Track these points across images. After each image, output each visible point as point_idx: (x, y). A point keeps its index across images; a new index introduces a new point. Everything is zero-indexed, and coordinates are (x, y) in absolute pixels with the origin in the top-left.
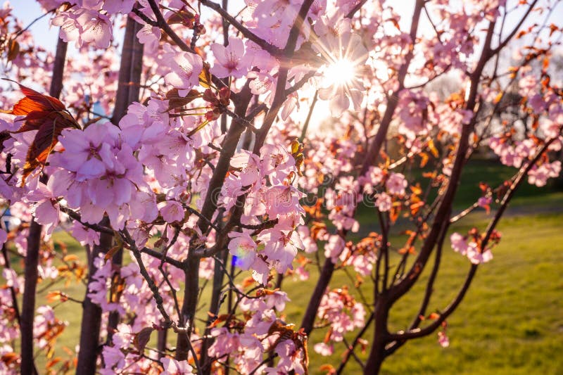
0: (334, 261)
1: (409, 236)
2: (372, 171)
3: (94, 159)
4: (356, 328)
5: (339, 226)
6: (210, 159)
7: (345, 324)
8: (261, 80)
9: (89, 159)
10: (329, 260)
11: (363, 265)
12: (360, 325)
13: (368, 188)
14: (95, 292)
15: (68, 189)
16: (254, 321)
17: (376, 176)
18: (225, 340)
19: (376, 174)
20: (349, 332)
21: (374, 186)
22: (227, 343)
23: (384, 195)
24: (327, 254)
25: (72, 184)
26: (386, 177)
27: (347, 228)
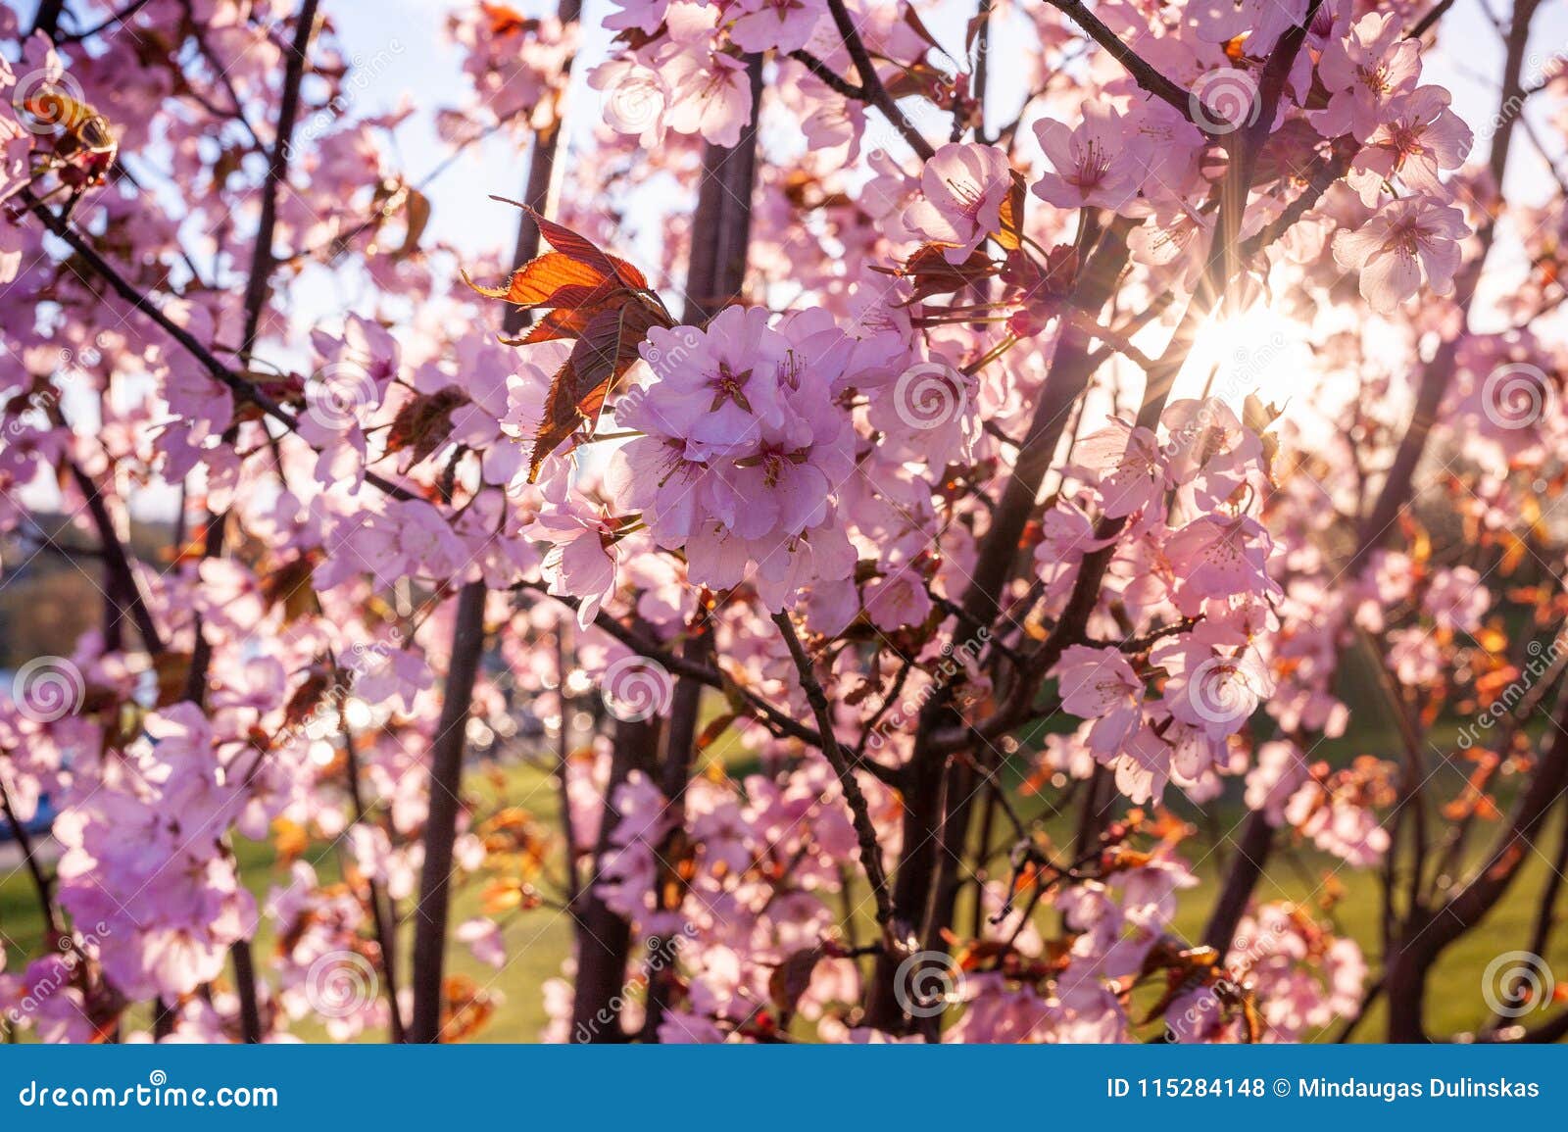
0: (1274, 818)
1: (1475, 765)
2: (1382, 565)
3: (729, 407)
4: (1334, 1015)
5: (1289, 721)
6: (978, 481)
7: (1304, 1003)
8: (1163, 223)
9: (716, 407)
10: (1260, 815)
11: (1356, 837)
12: (1347, 1008)
13: (1370, 616)
14: (616, 880)
15: (661, 485)
16: (1097, 940)
17: (1394, 579)
18: (993, 1009)
19: (1393, 574)
20: (1317, 1029)
21: (1387, 609)
22: (1000, 1017)
23: (1416, 636)
24: (1255, 797)
25: (669, 475)
26: (1422, 584)
27: (1313, 723)
